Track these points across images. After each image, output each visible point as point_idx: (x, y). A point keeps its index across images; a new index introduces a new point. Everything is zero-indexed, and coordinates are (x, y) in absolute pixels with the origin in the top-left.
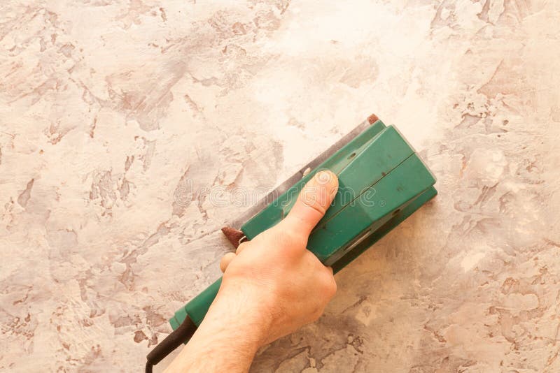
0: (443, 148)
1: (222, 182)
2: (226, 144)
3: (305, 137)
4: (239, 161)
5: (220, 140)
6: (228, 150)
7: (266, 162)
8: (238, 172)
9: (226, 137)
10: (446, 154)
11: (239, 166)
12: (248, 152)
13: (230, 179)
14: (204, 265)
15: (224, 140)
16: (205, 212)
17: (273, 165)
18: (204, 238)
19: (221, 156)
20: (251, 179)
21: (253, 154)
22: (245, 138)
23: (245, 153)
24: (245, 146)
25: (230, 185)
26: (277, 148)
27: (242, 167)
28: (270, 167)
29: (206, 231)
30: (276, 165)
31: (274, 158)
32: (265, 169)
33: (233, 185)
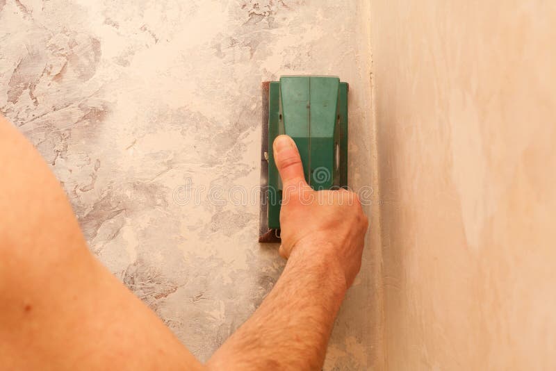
0: (234, 42)
1: (49, 73)
2: (52, 41)
3: (118, 34)
4: (63, 55)
5: (47, 38)
6: (54, 46)
7: (87, 55)
8: (63, 64)
9: (52, 34)
10: (237, 47)
11: (64, 60)
12: (71, 47)
13: (56, 71)
14: (36, 143)
15: (50, 38)
16: (36, 98)
17: (92, 58)
18: (35, 121)
19: (48, 51)
20: (74, 70)
21: (76, 49)
22: (68, 35)
23: (68, 48)
24: (69, 43)
25: (57, 75)
26: (96, 44)
27: (66, 60)
28: (90, 60)
29: (36, 115)
30: (95, 58)
31: (92, 53)
32: (86, 62)
33: (59, 76)
